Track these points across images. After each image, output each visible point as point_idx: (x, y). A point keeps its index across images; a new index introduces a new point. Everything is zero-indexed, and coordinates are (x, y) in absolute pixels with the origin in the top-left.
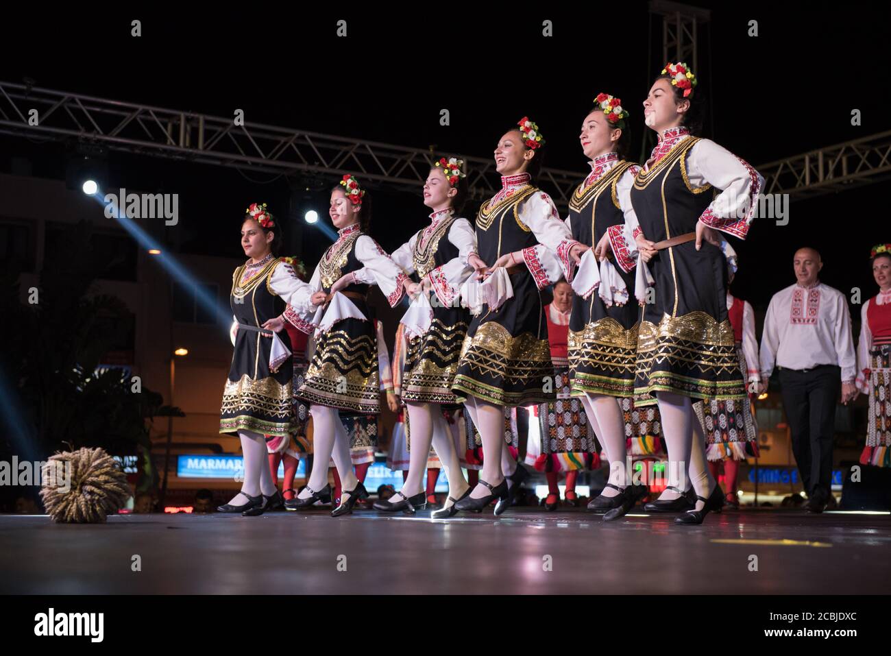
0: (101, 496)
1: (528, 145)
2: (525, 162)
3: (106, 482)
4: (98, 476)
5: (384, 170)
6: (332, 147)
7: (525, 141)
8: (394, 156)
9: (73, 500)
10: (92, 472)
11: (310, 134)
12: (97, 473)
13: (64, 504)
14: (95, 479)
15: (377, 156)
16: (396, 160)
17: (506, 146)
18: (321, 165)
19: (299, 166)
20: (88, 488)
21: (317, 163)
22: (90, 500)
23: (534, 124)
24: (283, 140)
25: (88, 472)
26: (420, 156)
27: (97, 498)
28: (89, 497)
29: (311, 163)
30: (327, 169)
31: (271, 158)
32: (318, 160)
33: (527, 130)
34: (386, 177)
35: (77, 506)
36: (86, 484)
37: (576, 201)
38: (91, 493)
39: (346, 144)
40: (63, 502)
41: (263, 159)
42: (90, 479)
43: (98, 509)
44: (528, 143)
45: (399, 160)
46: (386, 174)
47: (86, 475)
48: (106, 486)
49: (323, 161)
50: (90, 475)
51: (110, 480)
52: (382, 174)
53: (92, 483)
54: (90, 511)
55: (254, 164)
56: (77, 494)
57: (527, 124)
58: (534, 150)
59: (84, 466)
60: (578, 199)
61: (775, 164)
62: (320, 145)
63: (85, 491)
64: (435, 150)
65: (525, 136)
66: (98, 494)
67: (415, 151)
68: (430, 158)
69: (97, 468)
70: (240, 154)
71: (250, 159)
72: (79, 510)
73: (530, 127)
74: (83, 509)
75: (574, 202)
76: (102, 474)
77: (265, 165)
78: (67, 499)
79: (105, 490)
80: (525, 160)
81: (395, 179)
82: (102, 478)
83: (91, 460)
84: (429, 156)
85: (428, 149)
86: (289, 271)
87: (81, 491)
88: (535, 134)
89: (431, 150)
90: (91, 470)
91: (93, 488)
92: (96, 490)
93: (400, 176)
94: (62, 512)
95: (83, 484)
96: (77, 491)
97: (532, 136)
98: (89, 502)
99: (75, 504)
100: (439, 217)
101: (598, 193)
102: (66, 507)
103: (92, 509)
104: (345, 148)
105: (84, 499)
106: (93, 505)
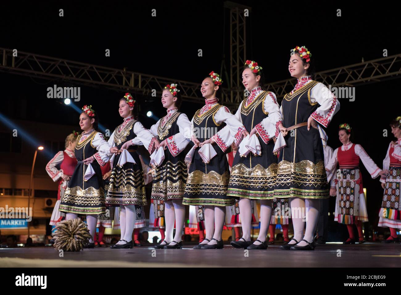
0: (82, 240)
1: (216, 84)
2: (215, 91)
3: (84, 234)
4: (81, 231)
5: (102, 79)
6: (76, 67)
7: (214, 82)
8: (106, 72)
9: (70, 242)
10: (79, 229)
11: (67, 61)
12: (81, 229)
13: (66, 243)
14: (79, 232)
15: (99, 73)
16: (106, 74)
17: (206, 85)
18: (72, 76)
19: (61, 76)
20: (77, 236)
21: (70, 75)
22: (78, 241)
23: (217, 74)
24: (52, 63)
25: (77, 229)
26: (119, 73)
27: (81, 240)
28: (77, 240)
29: (67, 75)
30: (74, 78)
31: (47, 72)
32: (71, 74)
33: (215, 77)
34: (102, 82)
35: (72, 244)
36: (76, 235)
37: (245, 110)
38: (78, 238)
39: (84, 66)
40: (66, 242)
41: (44, 72)
42: (78, 232)
43: (81, 245)
44: (216, 83)
45: (108, 74)
46: (103, 81)
47: (76, 230)
48: (84, 235)
49: (73, 74)
50: (78, 230)
51: (86, 233)
52: (100, 81)
53: (79, 234)
54: (78, 246)
55: (38, 75)
56: (72, 239)
57: (214, 74)
58: (218, 86)
59: (74, 226)
60: (245, 109)
61: (284, 81)
62: (72, 66)
63: (76, 237)
64: (127, 70)
65: (214, 80)
66: (81, 239)
67: (117, 71)
68: (124, 74)
69: (80, 227)
70: (31, 69)
71: (36, 72)
72: (73, 246)
73: (216, 75)
74: (75, 245)
75: (244, 110)
76: (83, 230)
77: (43, 76)
78: (68, 241)
79: (84, 237)
80: (215, 90)
81: (108, 84)
82: (83, 232)
83: (78, 224)
84: (123, 73)
85: (123, 69)
86: (101, 137)
87: (73, 238)
88: (219, 79)
89: (125, 70)
90: (78, 228)
91: (79, 236)
92: (80, 237)
93: (110, 82)
94: (65, 247)
95: (74, 234)
96: (72, 237)
97: (217, 79)
98: (77, 242)
99: (71, 243)
100: (172, 111)
101: (255, 107)
102: (67, 244)
103: (79, 245)
104: (83, 68)
105: (75, 241)
106: (79, 243)
